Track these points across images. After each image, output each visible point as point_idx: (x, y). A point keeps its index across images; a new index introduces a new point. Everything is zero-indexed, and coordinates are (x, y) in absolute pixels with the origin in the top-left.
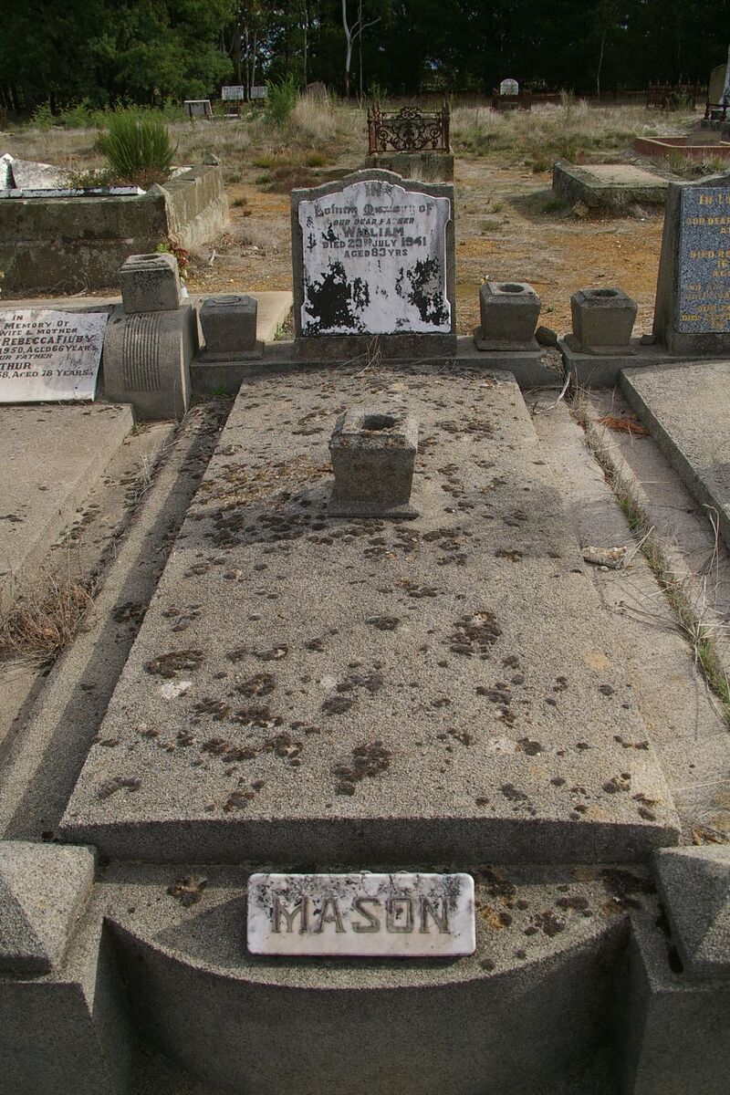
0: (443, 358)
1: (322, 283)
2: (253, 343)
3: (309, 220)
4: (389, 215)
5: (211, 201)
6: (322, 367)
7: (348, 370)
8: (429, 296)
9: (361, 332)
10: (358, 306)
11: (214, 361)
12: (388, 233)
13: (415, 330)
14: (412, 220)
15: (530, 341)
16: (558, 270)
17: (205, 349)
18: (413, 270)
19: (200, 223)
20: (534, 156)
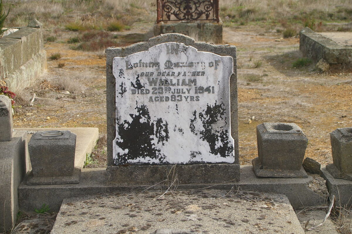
0: (229, 184)
1: (130, 122)
2: (71, 170)
3: (121, 72)
4: (185, 69)
5: (33, 55)
6: (129, 190)
7: (151, 193)
8: (217, 133)
9: (162, 162)
10: (159, 141)
11: (39, 184)
12: (184, 83)
13: (206, 160)
14: (203, 73)
15: (299, 170)
16: (309, 112)
17: (31, 174)
18: (204, 113)
19: (23, 72)
20: (283, 25)
